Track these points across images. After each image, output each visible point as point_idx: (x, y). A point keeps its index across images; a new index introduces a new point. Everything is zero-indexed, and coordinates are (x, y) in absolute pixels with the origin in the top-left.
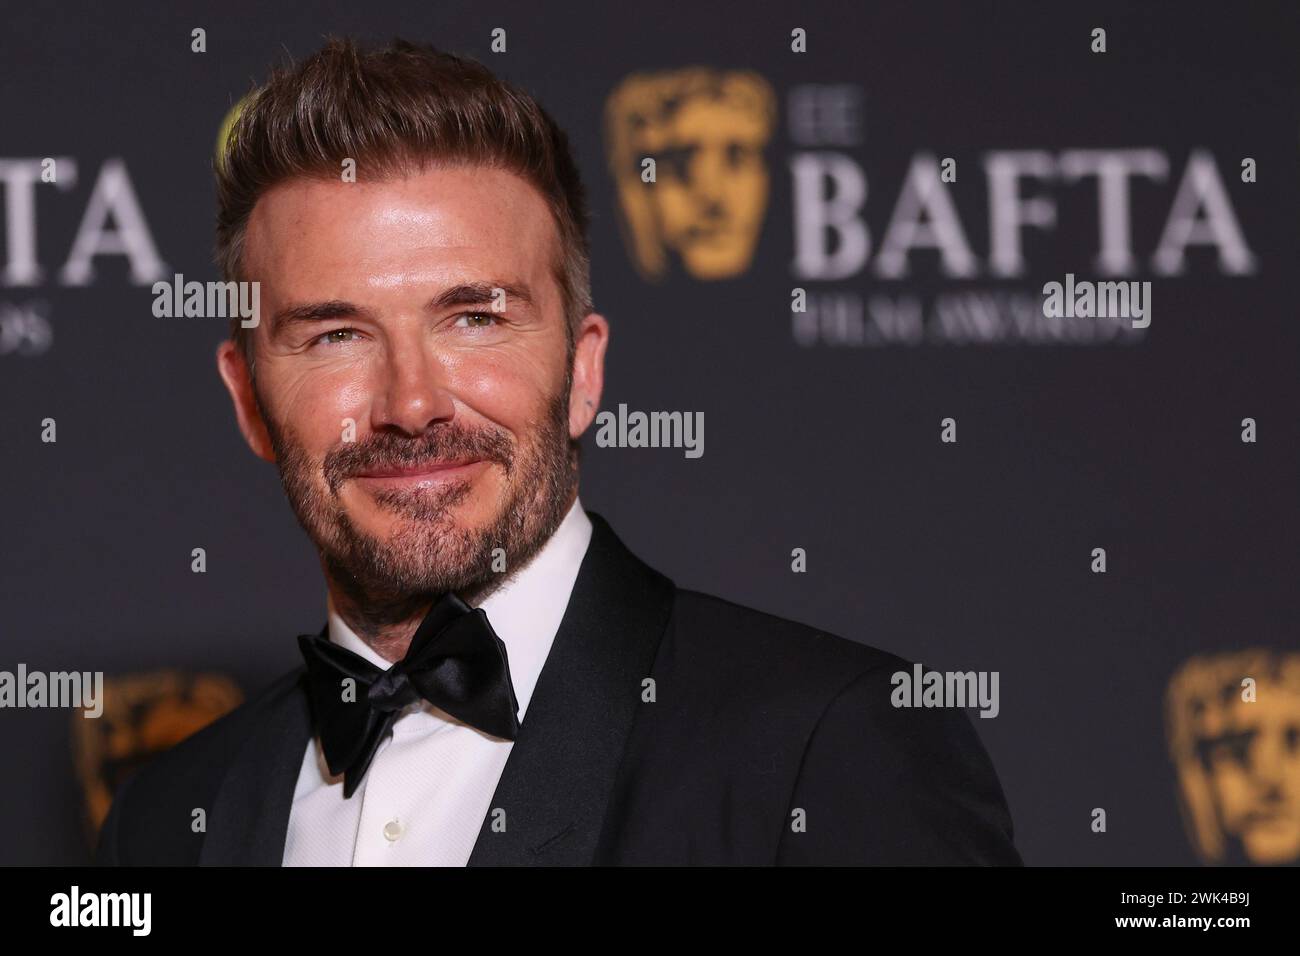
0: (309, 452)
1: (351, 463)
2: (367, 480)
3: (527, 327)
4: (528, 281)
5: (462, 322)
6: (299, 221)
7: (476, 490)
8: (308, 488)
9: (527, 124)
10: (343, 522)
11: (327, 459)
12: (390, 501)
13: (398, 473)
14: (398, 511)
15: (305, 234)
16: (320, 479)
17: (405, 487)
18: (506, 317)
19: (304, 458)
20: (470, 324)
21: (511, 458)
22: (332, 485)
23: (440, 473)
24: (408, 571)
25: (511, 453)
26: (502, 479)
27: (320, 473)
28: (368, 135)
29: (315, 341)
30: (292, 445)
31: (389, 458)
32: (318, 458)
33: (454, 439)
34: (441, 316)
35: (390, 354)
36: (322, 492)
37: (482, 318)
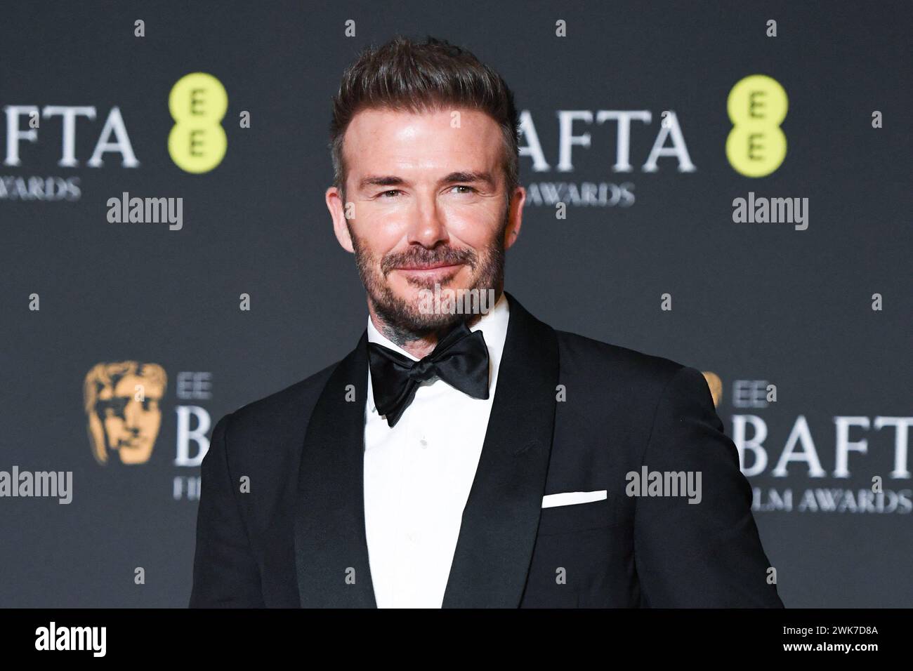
0: (374, 254)
1: (394, 263)
2: (403, 271)
3: (487, 195)
4: (490, 171)
5: (455, 190)
6: (375, 133)
7: (457, 278)
8: (371, 271)
9: (495, 88)
10: (388, 291)
11: (383, 259)
12: (415, 282)
13: (420, 268)
14: (419, 287)
15: (378, 139)
16: (378, 269)
17: (423, 275)
18: (478, 190)
19: (370, 256)
20: (459, 192)
21: (475, 263)
22: (385, 273)
23: (440, 269)
24: (420, 318)
25: (474, 260)
26: (470, 273)
27: (379, 266)
28: (414, 88)
29: (379, 195)
30: (365, 249)
31: (415, 261)
32: (378, 257)
33: (447, 253)
34: (444, 188)
35: (419, 205)
36: (378, 275)
37: (465, 189)
